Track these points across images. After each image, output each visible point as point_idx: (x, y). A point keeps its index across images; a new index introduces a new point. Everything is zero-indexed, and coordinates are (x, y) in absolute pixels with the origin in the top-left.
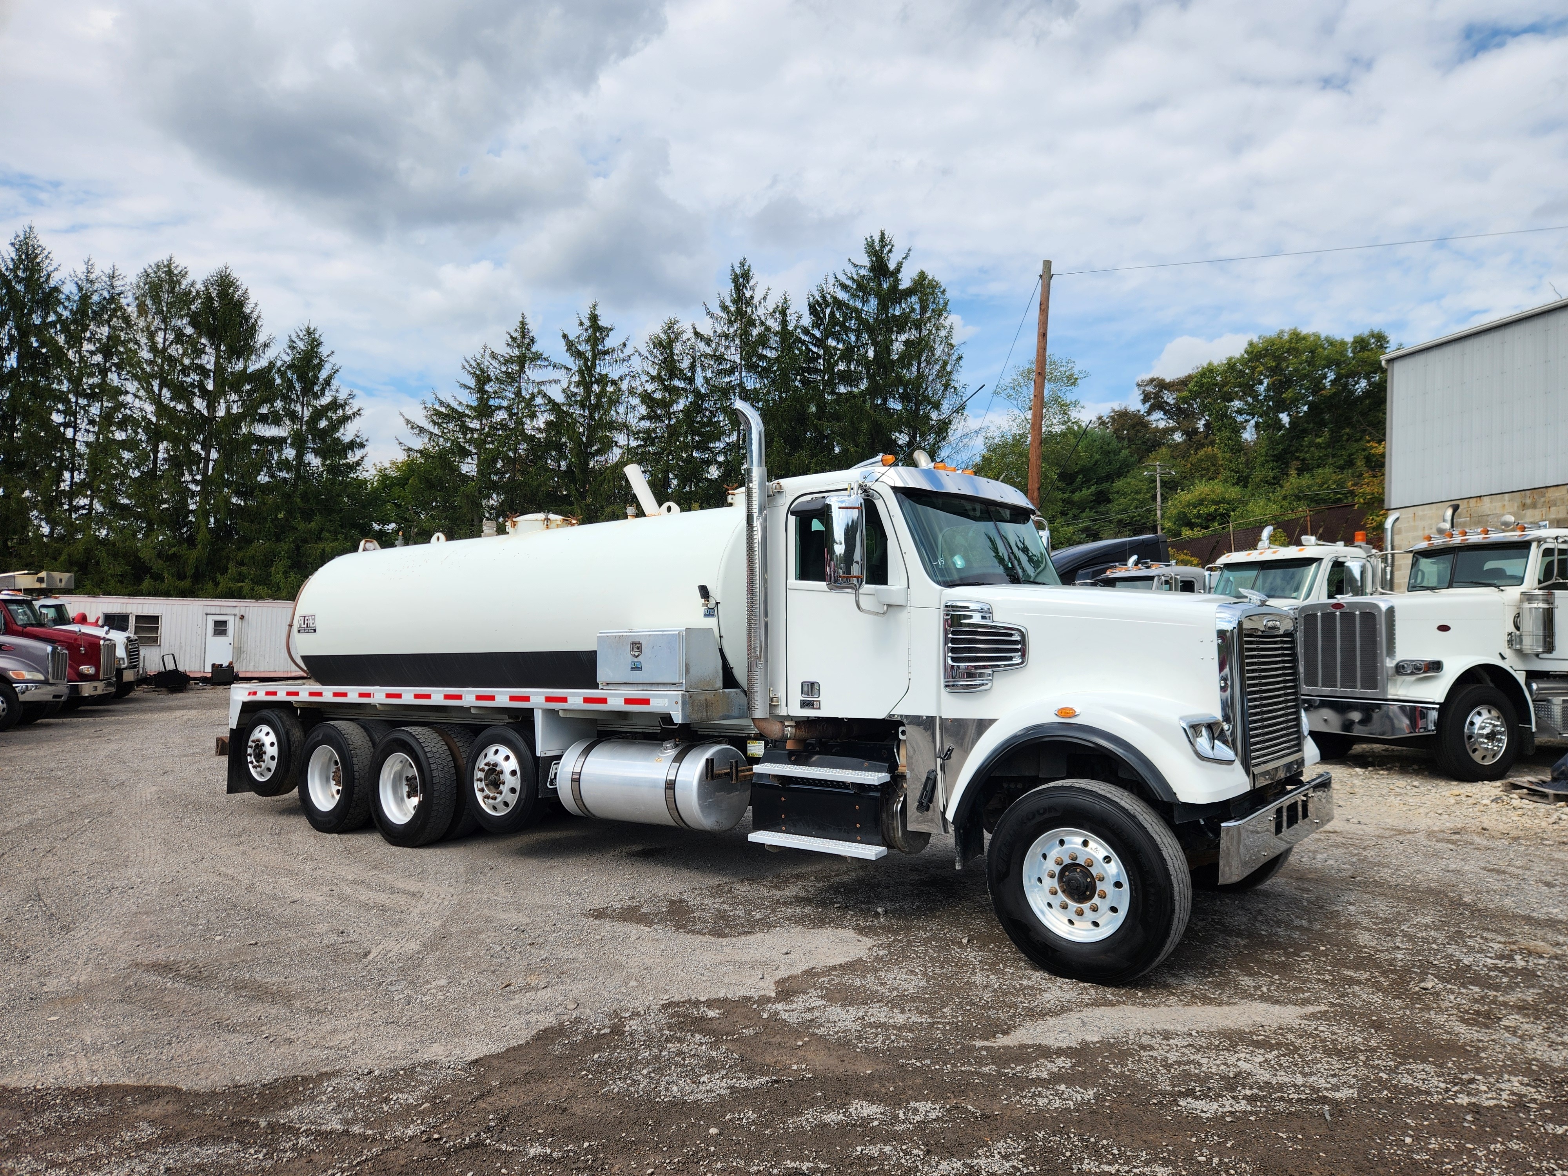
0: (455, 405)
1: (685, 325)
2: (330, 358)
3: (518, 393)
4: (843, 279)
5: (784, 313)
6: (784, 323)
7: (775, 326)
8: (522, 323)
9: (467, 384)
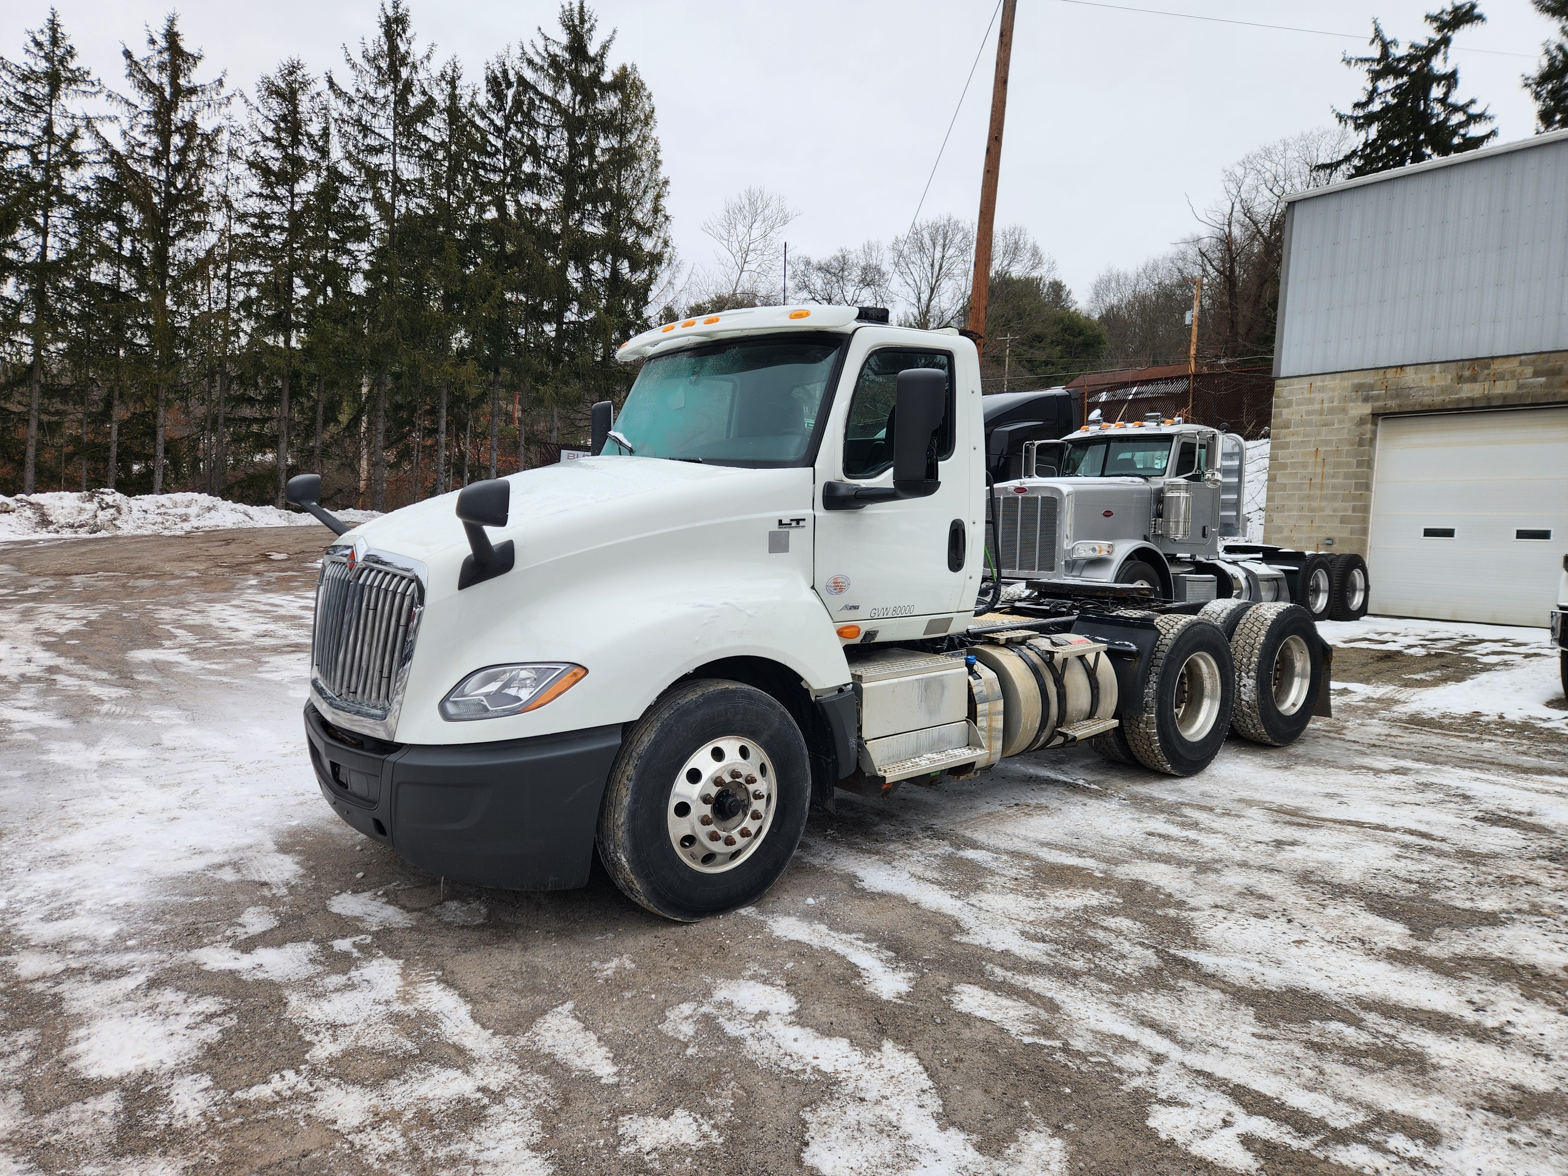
1: (315, 72)
3: (48, 130)
4: (531, 53)
5: (452, 83)
6: (453, 97)
7: (441, 98)
8: (52, 22)
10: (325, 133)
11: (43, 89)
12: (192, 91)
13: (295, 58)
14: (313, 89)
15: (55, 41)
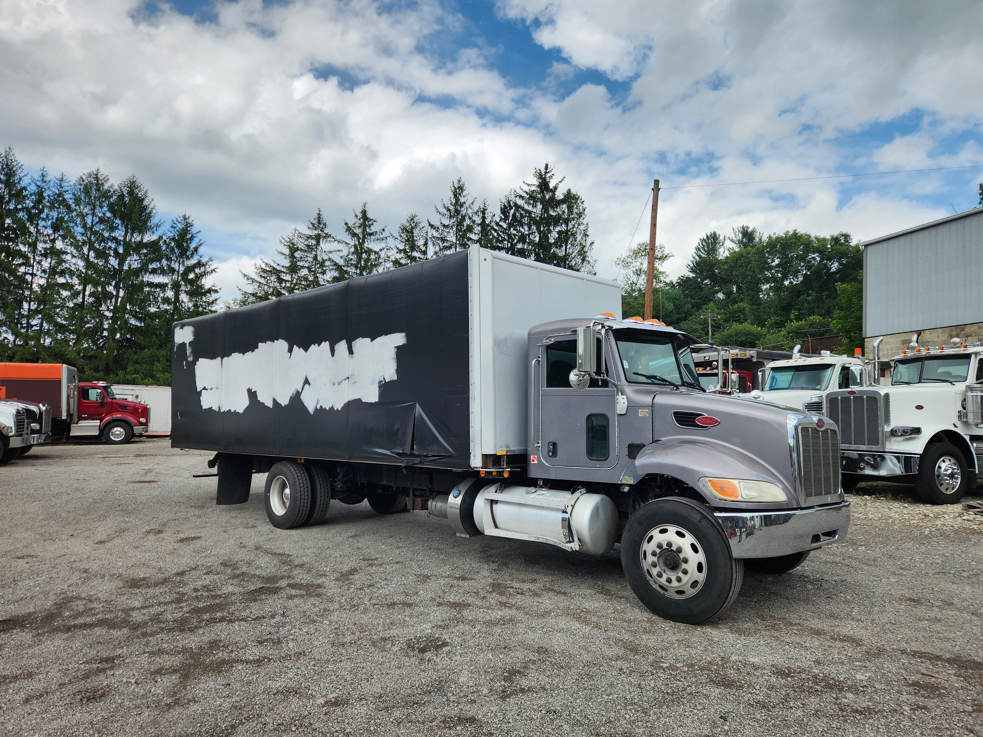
0: (275, 266)
1: (422, 219)
2: (198, 235)
3: (315, 258)
4: (521, 192)
5: (483, 212)
6: (484, 218)
7: (478, 220)
8: (319, 214)
9: (283, 252)
10: (426, 244)
11: (314, 242)
12: (371, 234)
13: (413, 213)
14: (421, 226)
15: (319, 223)
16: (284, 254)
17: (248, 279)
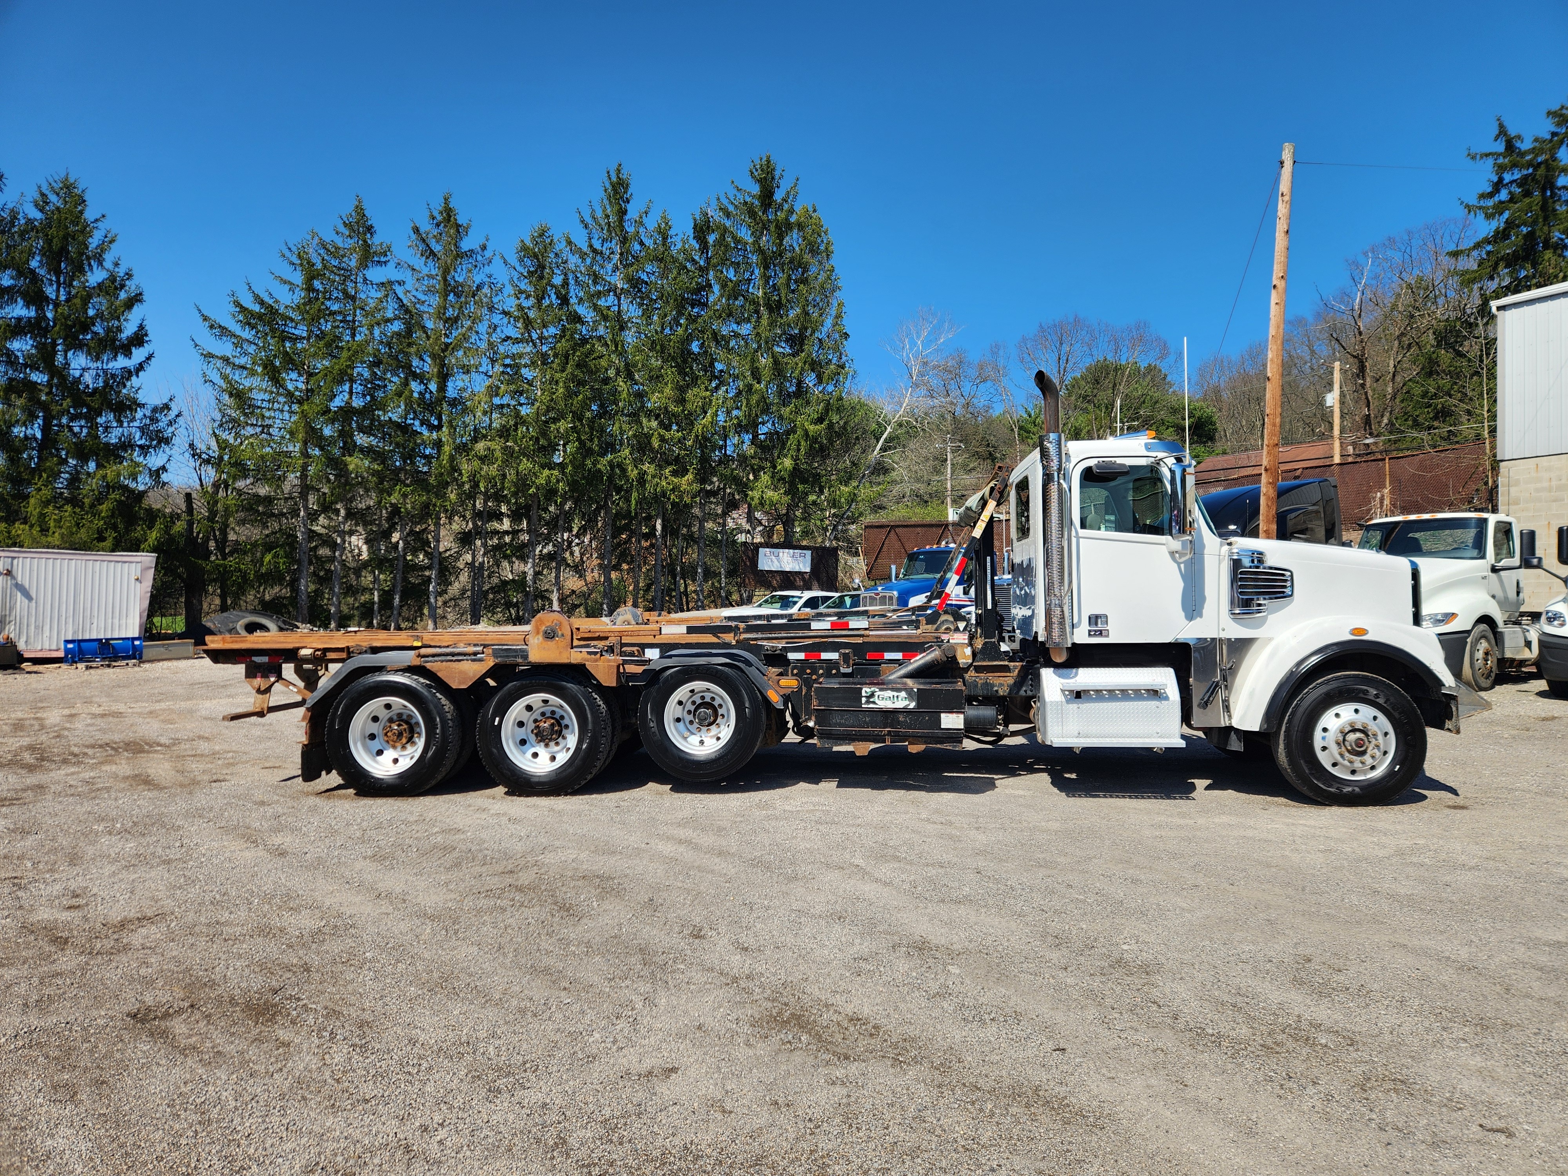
0: (271, 302)
1: (557, 233)
2: (99, 224)
4: (725, 202)
5: (665, 234)
6: (664, 245)
8: (358, 206)
9: (285, 277)
10: (565, 283)
13: (543, 223)
14: (556, 248)
16: (291, 283)
17: (212, 327)
